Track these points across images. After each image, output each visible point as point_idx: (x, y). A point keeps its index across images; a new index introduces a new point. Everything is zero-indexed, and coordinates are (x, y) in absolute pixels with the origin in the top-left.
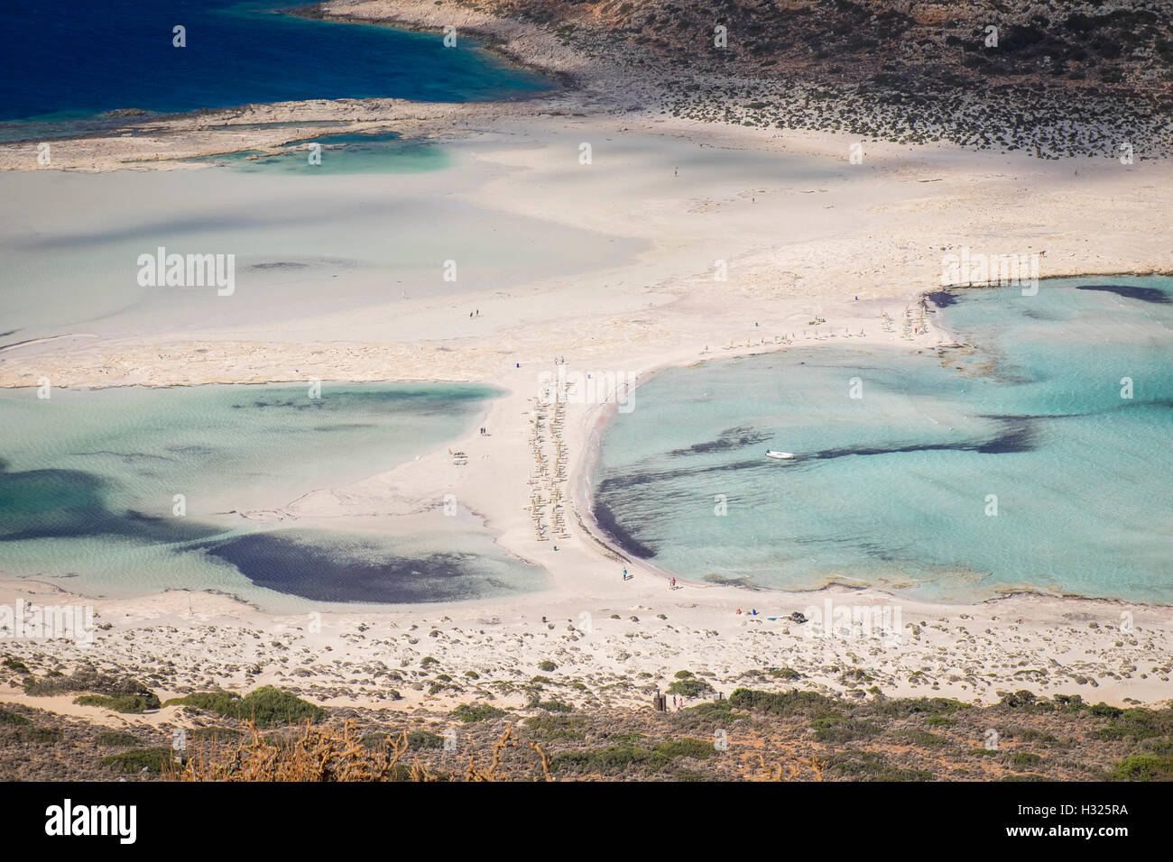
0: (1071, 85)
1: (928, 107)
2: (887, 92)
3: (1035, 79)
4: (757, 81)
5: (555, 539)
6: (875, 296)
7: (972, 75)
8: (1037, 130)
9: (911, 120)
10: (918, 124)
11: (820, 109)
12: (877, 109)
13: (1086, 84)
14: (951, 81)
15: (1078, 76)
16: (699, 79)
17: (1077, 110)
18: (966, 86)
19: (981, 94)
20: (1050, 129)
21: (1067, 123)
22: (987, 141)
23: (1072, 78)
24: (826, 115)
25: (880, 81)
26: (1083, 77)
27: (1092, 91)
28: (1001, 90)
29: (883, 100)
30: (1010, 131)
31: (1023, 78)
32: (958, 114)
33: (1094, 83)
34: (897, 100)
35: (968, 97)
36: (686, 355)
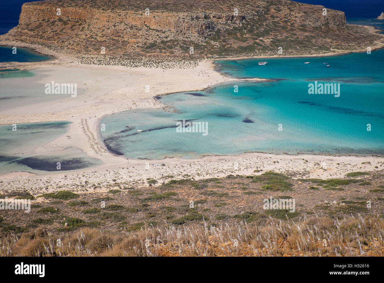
0: (164, 55)
1: (136, 60)
2: (126, 57)
3: (156, 54)
4: (97, 56)
5: (100, 153)
6: (144, 98)
7: (143, 53)
8: (160, 64)
9: (133, 62)
10: (135, 63)
11: (113, 61)
12: (125, 61)
13: (167, 54)
14: (139, 55)
15: (165, 53)
16: (84, 56)
17: (167, 60)
18: (143, 56)
19: (146, 57)
20: (162, 64)
21: (166, 62)
22: (151, 66)
23: (164, 53)
24: (115, 62)
25: (124, 55)
26: (166, 53)
27: (168, 56)
28: (150, 56)
29: (126, 59)
30: (155, 64)
31: (154, 53)
32: (142, 61)
33: (169, 54)
34: (129, 59)
35: (144, 58)
36: (110, 112)
